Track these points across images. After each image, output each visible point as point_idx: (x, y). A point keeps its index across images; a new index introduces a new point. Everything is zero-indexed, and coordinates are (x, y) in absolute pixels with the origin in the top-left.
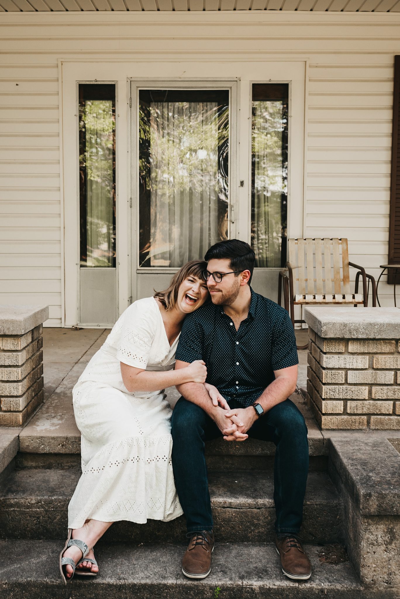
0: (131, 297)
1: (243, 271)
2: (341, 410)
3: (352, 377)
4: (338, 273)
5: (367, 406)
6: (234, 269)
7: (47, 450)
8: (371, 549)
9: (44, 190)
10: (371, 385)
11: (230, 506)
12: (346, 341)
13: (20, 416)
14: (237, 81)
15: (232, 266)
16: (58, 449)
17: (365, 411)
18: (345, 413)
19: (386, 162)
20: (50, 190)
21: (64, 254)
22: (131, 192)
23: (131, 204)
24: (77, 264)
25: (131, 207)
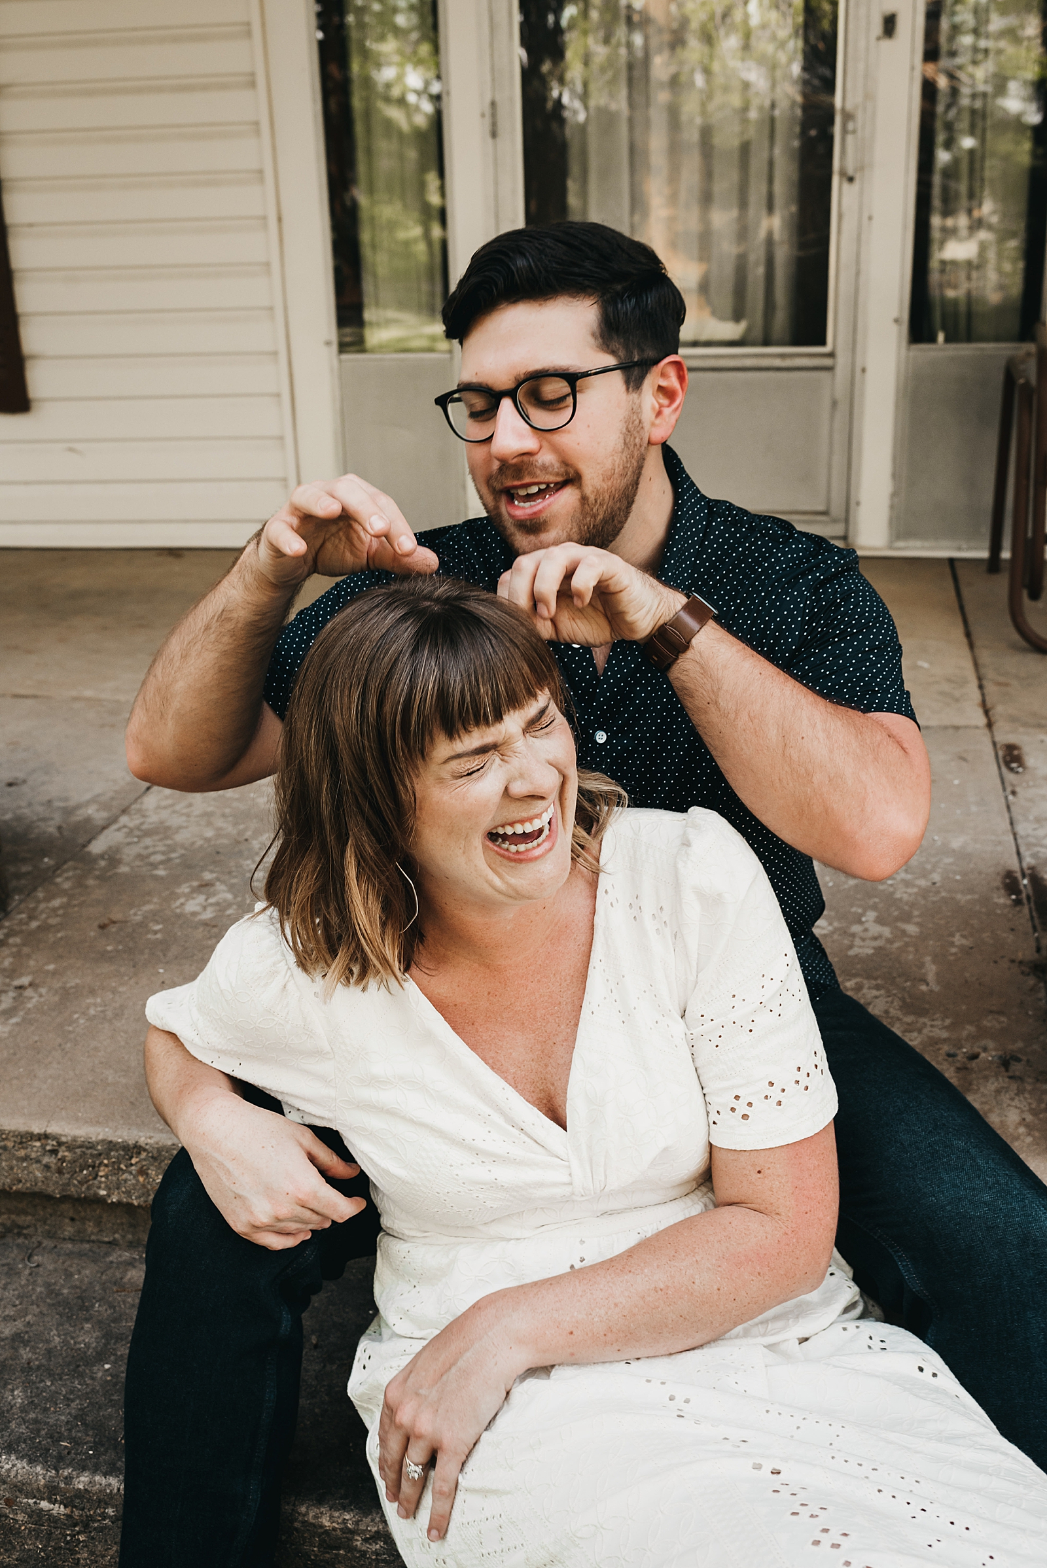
1: (656, 362)
6: (622, 353)
9: (205, 88)
20: (224, 87)
21: (286, 309)
22: (493, 80)
23: (494, 125)
24: (328, 343)
25: (494, 134)
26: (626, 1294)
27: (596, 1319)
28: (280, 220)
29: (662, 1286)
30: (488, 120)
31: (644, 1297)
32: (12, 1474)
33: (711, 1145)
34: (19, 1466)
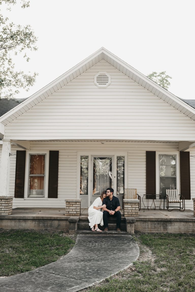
0: (91, 201)
1: (112, 192)
2: (127, 214)
3: (129, 209)
4: (134, 196)
5: (131, 213)
7: (84, 219)
8: (128, 227)
10: (132, 210)
11: (110, 225)
12: (128, 203)
13: (79, 215)
14: (114, 156)
15: (110, 191)
16: (85, 219)
17: (131, 214)
18: (128, 214)
19: (145, 173)
22: (91, 179)
24: (79, 194)
25: (91, 182)
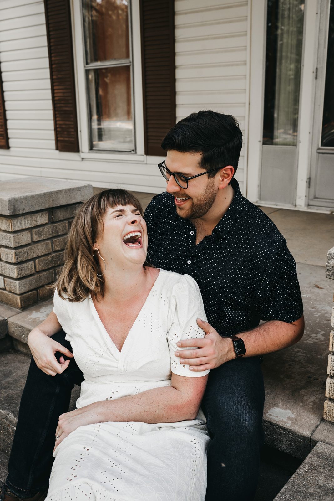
1: (222, 168)
6: (208, 167)
13: (18, 300)
21: (248, 130)
22: (318, 61)
23: (317, 75)
24: (260, 141)
25: (316, 78)
26: (136, 410)
27: (125, 415)
28: (249, 104)
29: (147, 411)
30: (315, 73)
31: (141, 412)
32: (10, 418)
33: (171, 372)
34: (12, 417)
